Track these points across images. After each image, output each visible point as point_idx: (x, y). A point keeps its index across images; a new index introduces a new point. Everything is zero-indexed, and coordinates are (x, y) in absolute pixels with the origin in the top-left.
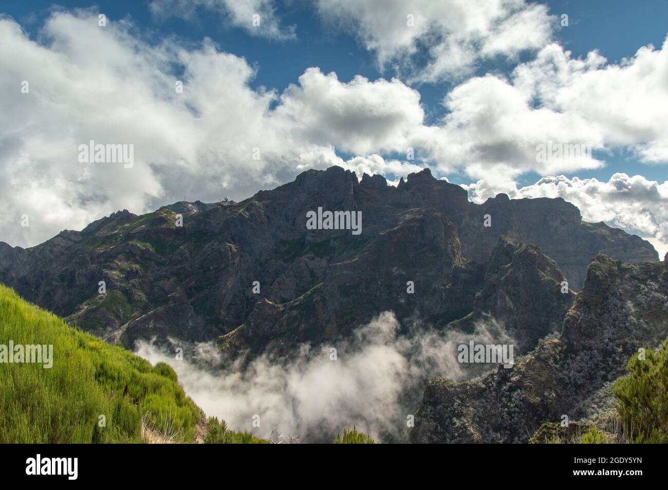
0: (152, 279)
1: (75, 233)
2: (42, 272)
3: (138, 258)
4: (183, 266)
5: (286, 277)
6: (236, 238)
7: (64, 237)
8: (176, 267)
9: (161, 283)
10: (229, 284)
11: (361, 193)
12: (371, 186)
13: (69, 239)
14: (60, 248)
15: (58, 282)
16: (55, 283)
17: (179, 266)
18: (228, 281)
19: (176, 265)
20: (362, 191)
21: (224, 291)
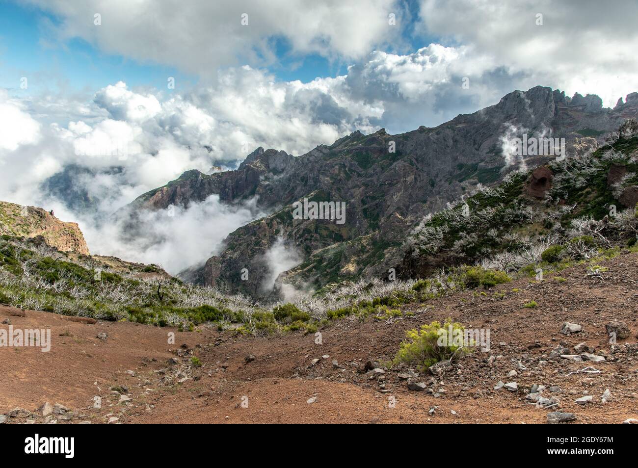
0: (350, 186)
1: (326, 147)
2: (295, 173)
3: (347, 169)
4: (372, 179)
5: (439, 198)
6: (420, 159)
7: (318, 150)
8: (367, 179)
9: (352, 191)
10: (396, 198)
11: (565, 117)
12: (581, 108)
13: (321, 152)
14: (314, 157)
15: (299, 181)
16: (298, 182)
17: (369, 179)
18: (394, 195)
19: (369, 177)
20: (568, 115)
21: (389, 203)
